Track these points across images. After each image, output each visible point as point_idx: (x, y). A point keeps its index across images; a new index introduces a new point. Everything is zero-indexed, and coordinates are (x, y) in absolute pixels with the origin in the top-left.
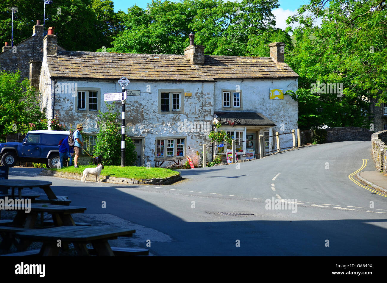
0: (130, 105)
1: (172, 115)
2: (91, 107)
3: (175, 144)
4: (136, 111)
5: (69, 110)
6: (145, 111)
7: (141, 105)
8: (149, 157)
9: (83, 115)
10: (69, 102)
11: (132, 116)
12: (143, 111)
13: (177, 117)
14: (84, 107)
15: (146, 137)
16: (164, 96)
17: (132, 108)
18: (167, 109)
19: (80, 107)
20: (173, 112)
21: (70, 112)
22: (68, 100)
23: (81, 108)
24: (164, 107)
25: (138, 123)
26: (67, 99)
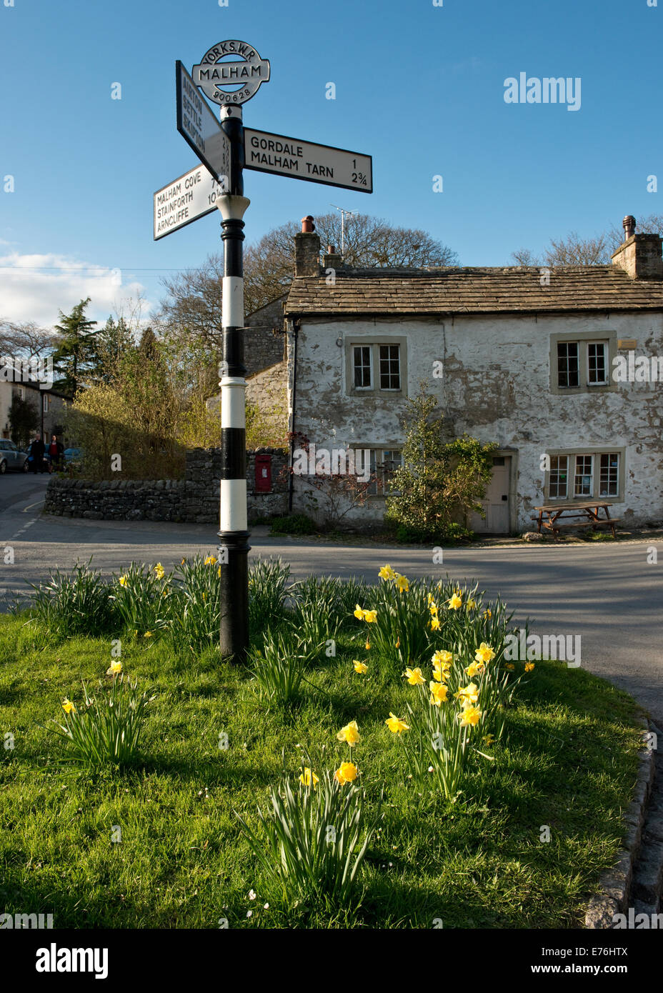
0: (480, 375)
1: (585, 396)
2: (385, 383)
3: (595, 465)
4: (497, 389)
5: (332, 391)
6: (517, 389)
7: (507, 373)
8: (530, 499)
9: (365, 401)
10: (332, 372)
11: (485, 402)
12: (512, 389)
13: (600, 401)
14: (367, 382)
15: (521, 451)
16: (566, 350)
17: (485, 382)
18: (574, 381)
19: (358, 383)
20: (589, 389)
21: (335, 395)
22: (329, 368)
23: (360, 385)
24: (567, 377)
25: (502, 417)
26: (326, 365)
